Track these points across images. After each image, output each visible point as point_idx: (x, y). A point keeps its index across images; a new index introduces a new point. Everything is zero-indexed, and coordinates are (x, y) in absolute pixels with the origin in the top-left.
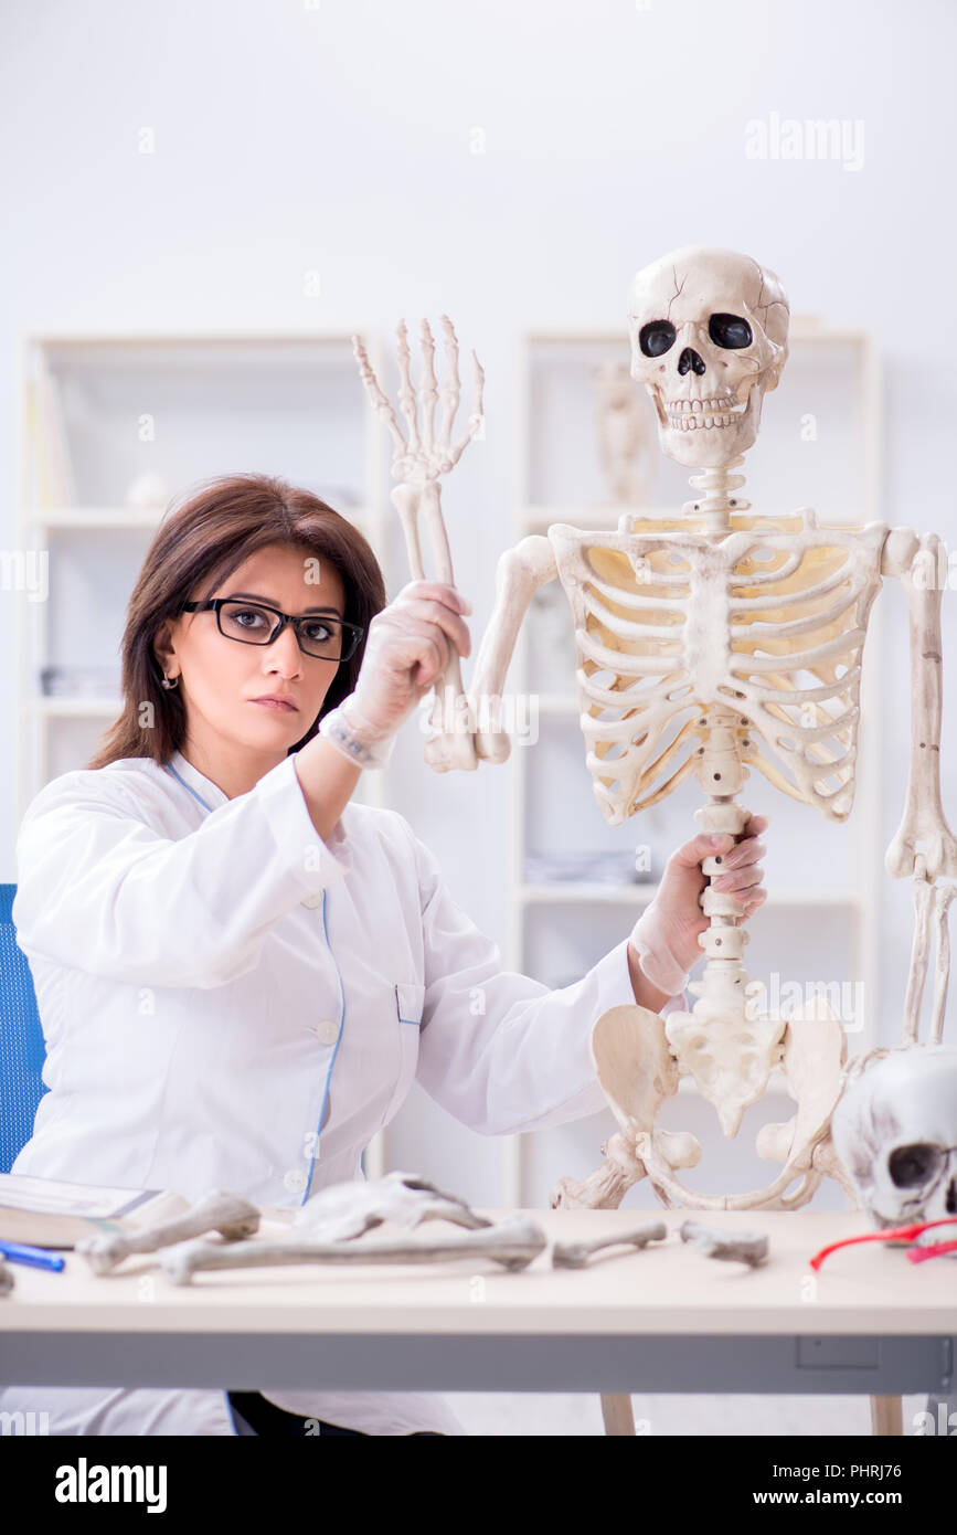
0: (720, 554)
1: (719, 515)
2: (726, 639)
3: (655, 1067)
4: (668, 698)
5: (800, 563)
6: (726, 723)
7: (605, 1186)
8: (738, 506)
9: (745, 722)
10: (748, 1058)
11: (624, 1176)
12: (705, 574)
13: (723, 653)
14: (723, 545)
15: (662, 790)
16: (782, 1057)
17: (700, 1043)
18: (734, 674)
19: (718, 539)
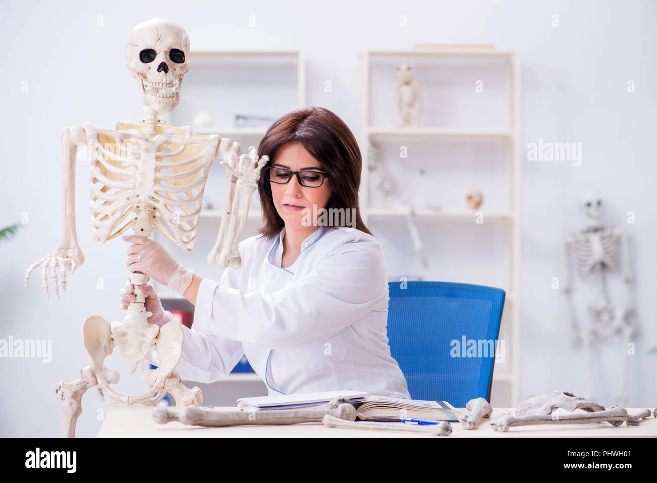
0: (153, 143)
1: (153, 125)
2: (153, 178)
3: (105, 341)
4: (128, 199)
5: (184, 149)
6: (148, 209)
7: (80, 385)
8: (161, 122)
9: (155, 208)
10: (143, 342)
11: (88, 383)
12: (147, 150)
13: (152, 183)
14: (154, 139)
15: (119, 232)
16: (155, 344)
17: (124, 335)
18: (156, 192)
19: (152, 135)
